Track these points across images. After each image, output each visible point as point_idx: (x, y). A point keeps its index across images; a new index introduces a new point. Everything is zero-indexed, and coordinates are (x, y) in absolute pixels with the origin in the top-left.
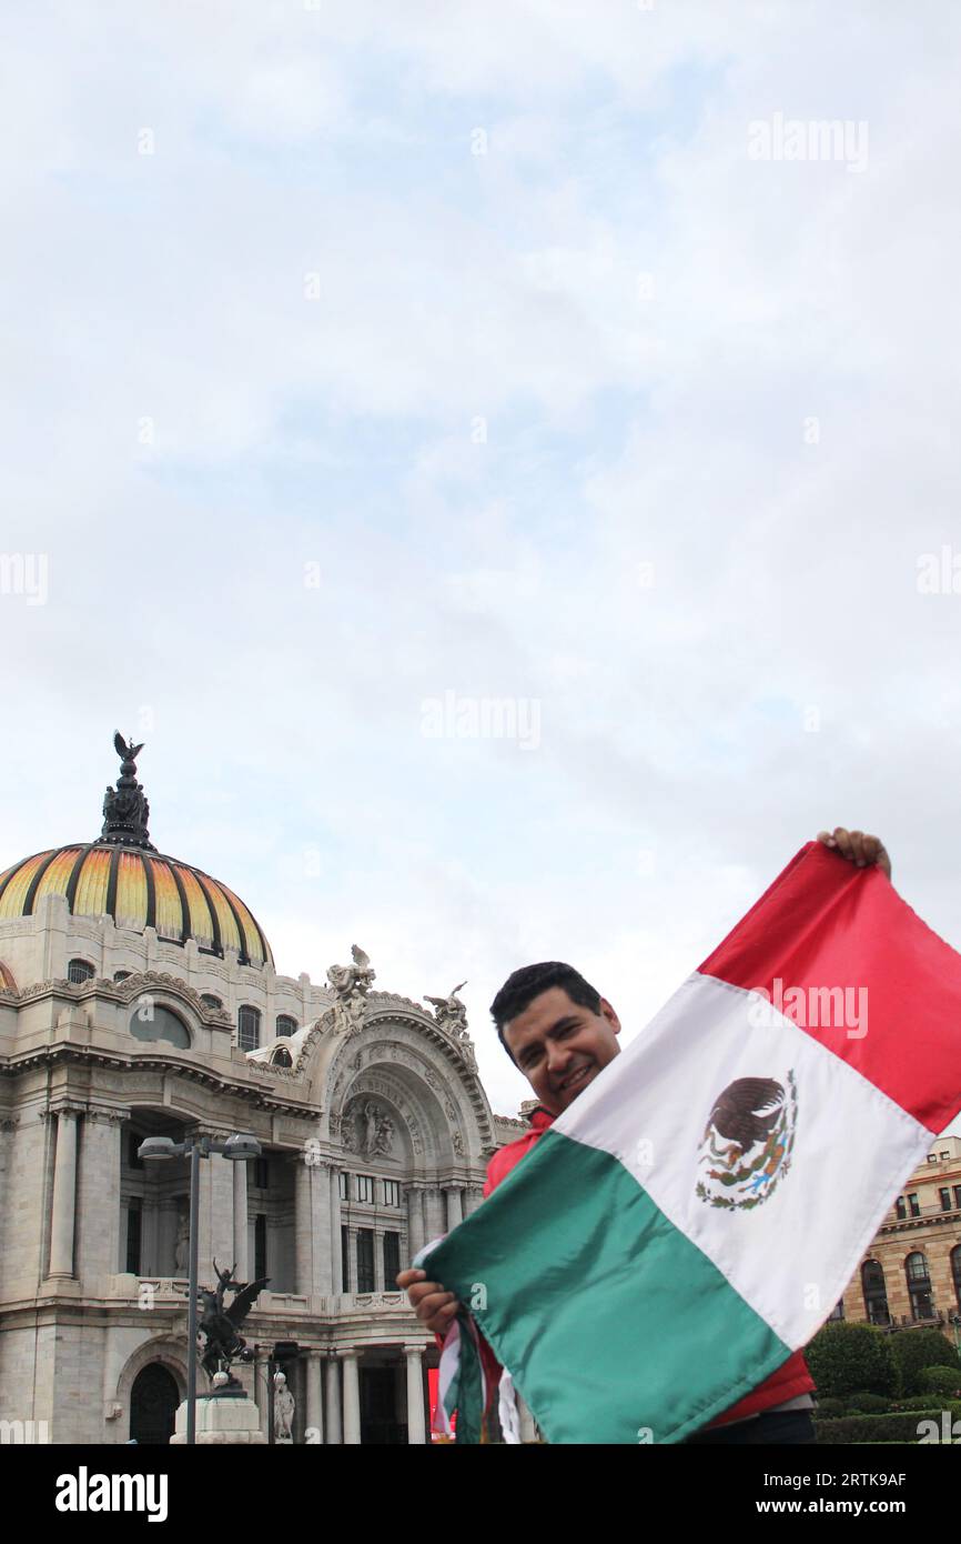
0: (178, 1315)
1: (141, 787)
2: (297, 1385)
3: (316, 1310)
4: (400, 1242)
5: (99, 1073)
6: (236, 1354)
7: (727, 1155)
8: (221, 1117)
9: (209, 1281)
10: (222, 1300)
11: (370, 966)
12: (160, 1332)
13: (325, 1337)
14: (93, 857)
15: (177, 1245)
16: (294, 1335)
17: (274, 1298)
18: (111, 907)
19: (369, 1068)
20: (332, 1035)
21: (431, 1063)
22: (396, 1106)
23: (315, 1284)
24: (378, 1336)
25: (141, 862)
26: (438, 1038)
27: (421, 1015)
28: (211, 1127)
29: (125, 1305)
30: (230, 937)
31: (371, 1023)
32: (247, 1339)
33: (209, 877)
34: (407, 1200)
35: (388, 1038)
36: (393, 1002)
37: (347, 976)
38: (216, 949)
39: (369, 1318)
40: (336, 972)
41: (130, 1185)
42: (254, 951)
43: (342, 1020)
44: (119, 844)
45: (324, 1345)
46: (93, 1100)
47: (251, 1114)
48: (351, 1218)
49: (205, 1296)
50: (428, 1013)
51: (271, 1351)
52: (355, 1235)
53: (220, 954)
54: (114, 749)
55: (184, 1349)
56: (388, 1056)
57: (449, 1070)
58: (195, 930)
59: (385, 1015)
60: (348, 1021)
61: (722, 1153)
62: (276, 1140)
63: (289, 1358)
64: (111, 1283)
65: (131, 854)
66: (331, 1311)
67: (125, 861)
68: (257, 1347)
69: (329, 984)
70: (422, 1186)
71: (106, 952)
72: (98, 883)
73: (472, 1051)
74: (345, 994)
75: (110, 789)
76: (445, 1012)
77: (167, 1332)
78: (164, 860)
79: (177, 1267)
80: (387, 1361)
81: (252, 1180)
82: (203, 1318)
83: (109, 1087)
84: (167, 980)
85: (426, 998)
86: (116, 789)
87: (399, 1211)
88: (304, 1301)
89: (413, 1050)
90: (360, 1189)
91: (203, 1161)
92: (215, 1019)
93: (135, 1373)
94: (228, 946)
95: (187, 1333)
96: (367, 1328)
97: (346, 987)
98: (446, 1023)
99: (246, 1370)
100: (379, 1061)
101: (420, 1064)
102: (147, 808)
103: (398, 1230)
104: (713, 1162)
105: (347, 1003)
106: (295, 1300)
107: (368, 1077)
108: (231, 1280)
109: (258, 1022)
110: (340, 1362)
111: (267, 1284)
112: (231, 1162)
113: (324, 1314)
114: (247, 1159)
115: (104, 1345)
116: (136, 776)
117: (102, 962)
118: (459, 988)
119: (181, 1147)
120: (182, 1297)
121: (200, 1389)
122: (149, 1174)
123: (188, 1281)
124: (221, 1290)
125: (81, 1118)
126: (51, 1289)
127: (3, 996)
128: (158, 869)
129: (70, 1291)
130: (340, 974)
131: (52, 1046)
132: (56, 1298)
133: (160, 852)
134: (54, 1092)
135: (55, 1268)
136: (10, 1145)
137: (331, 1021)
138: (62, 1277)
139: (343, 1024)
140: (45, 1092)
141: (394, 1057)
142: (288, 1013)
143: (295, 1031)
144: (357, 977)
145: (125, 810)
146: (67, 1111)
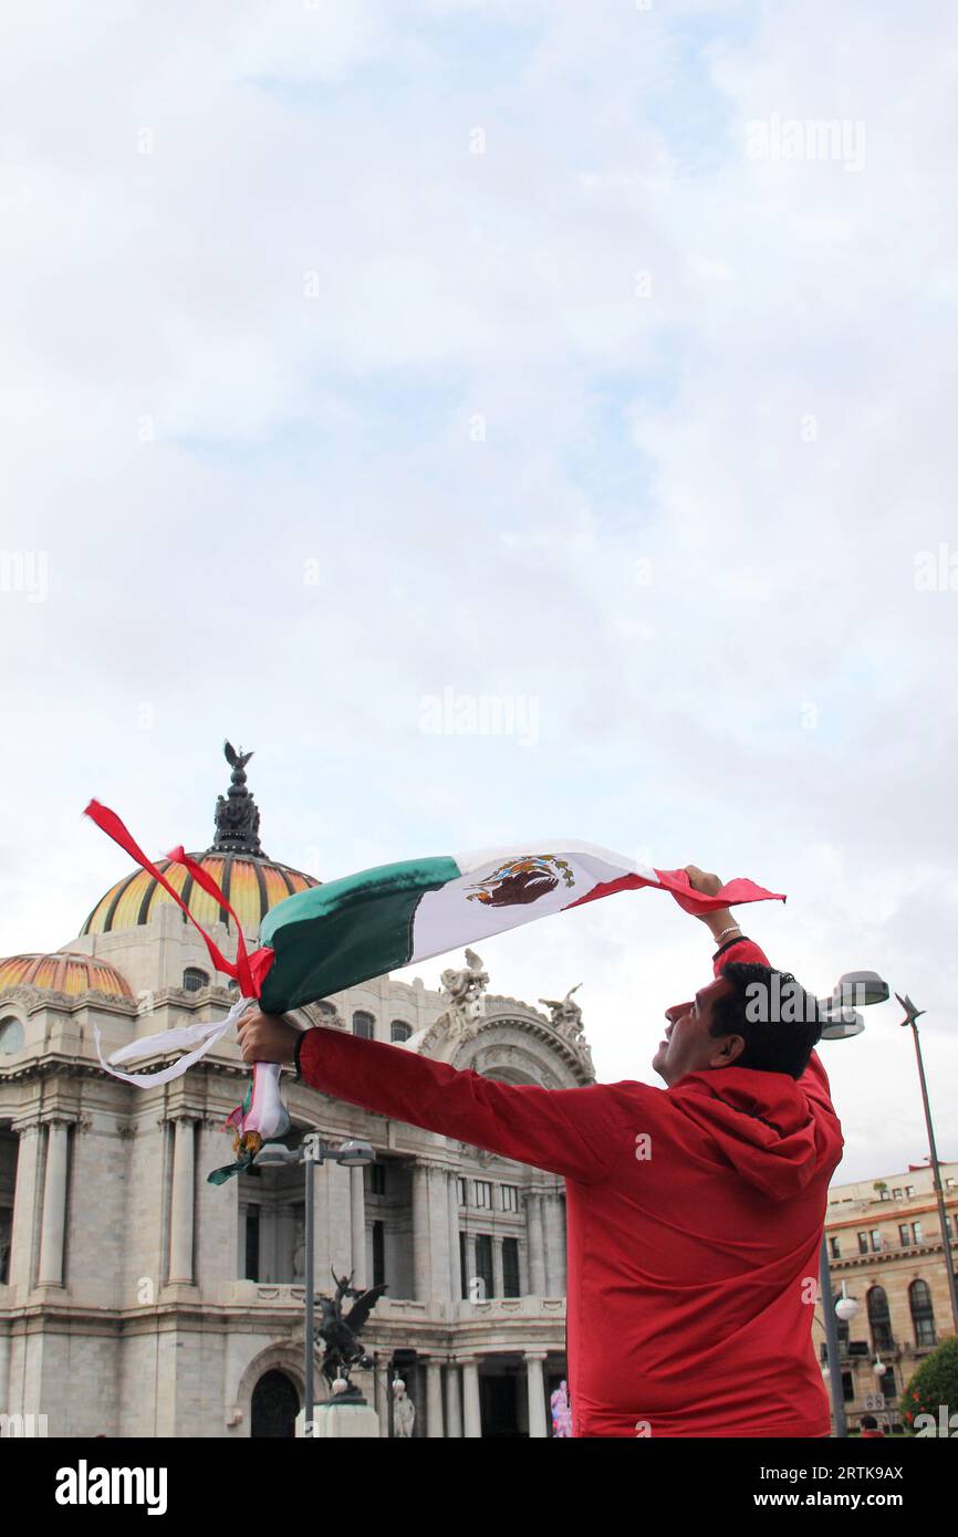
0: (297, 1322)
1: (252, 795)
2: (417, 1393)
3: (435, 1316)
4: (519, 1247)
5: (215, 1081)
6: (356, 1361)
8: (336, 1124)
9: (325, 1287)
10: (340, 1307)
11: (483, 970)
12: (279, 1339)
13: (444, 1344)
14: (206, 866)
15: (294, 1252)
16: (413, 1343)
17: (392, 1305)
18: (224, 916)
20: (447, 1039)
21: (547, 1067)
23: (434, 1290)
24: (498, 1344)
25: (253, 870)
26: (554, 1041)
27: (536, 1018)
28: (327, 1133)
29: (244, 1311)
31: (486, 1027)
32: (366, 1346)
34: (525, 1205)
35: (503, 1042)
36: (507, 1006)
37: (461, 980)
39: (488, 1325)
40: (449, 977)
41: (248, 1192)
43: (456, 1024)
44: (231, 853)
45: (444, 1352)
46: (209, 1107)
47: (367, 1120)
48: (470, 1223)
49: (324, 1303)
50: (543, 1017)
51: (389, 1359)
52: (474, 1241)
54: (225, 758)
55: (301, 1355)
56: (504, 1060)
57: (566, 1074)
59: (501, 1019)
60: (462, 1026)
62: (392, 1146)
63: (407, 1365)
64: (234, 1292)
65: (243, 862)
66: (450, 1318)
67: (237, 869)
68: (376, 1354)
69: (443, 989)
70: (540, 1191)
73: (588, 1054)
74: (460, 998)
75: (221, 798)
76: (561, 1015)
77: (287, 1338)
78: (276, 867)
79: (295, 1273)
80: (508, 1369)
81: (369, 1187)
82: (322, 1324)
83: (226, 1095)
85: (541, 1001)
86: (227, 798)
87: (517, 1216)
88: (423, 1308)
89: (526, 1052)
90: (477, 1194)
91: (316, 1167)
93: (255, 1379)
95: (305, 1339)
96: (487, 1336)
97: (461, 991)
98: (562, 1026)
99: (365, 1377)
100: (495, 1065)
101: (536, 1067)
102: (258, 815)
103: (516, 1236)
105: (462, 1007)
106: (414, 1307)
108: (350, 1286)
109: (372, 1029)
110: (460, 1369)
111: (387, 1291)
112: (348, 1169)
113: (444, 1321)
114: (365, 1167)
115: (224, 1352)
116: (246, 784)
118: (574, 990)
119: (295, 1153)
120: (301, 1304)
121: (320, 1394)
122: (267, 1181)
123: (304, 1287)
124: (340, 1296)
125: (198, 1126)
126: (171, 1295)
127: (119, 1006)
128: (270, 876)
129: (190, 1297)
130: (454, 978)
131: (169, 1055)
132: (176, 1304)
133: (272, 859)
134: (171, 1100)
135: (175, 1275)
136: (129, 1153)
137: (446, 1025)
138: (181, 1284)
139: (458, 1029)
140: (162, 1100)
141: (510, 1061)
142: (402, 1018)
143: (409, 1036)
144: (471, 981)
145: (237, 818)
146: (184, 1119)
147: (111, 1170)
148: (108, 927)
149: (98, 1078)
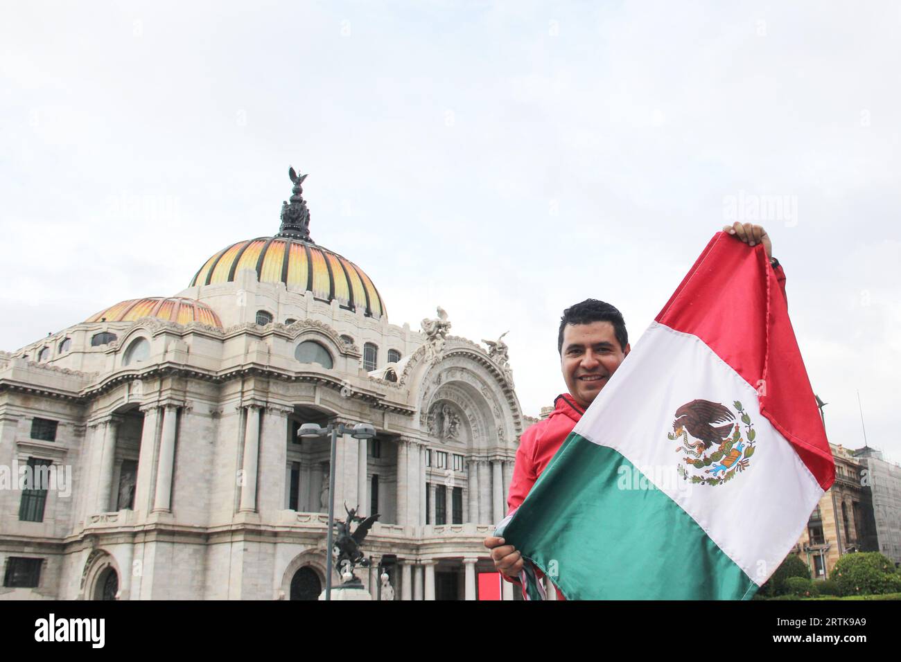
0: (322, 536)
1: (305, 202)
2: (396, 581)
3: (409, 535)
4: (463, 493)
5: (274, 383)
6: (358, 562)
7: (696, 448)
8: (351, 413)
9: (342, 516)
10: (350, 528)
11: (448, 320)
12: (310, 547)
13: (414, 552)
14: (273, 246)
15: (322, 492)
16: (394, 551)
17: (382, 527)
18: (284, 278)
19: (447, 383)
20: (423, 362)
21: (485, 382)
22: (462, 408)
23: (409, 519)
24: (448, 552)
25: (304, 250)
26: (490, 366)
27: (479, 351)
28: (345, 419)
29: (288, 529)
30: (360, 299)
31: (448, 356)
32: (365, 553)
33: (347, 261)
34: (468, 467)
35: (458, 365)
36: (462, 343)
37: (433, 326)
38: (351, 306)
39: (442, 541)
40: (427, 323)
41: (293, 454)
42: (375, 308)
43: (429, 353)
44: (290, 238)
45: (413, 557)
46: (270, 400)
47: (370, 411)
48: (433, 477)
49: (340, 525)
50: (484, 351)
51: (380, 560)
52: (434, 489)
53: (353, 310)
54: (289, 177)
55: (323, 557)
56: (458, 377)
57: (497, 386)
58: (337, 294)
59: (457, 351)
60: (433, 354)
61: (693, 447)
62: (386, 428)
63: (391, 565)
64: (279, 515)
65: (298, 245)
66: (418, 536)
67: (294, 249)
68: (371, 557)
69: (422, 331)
70: (477, 459)
71: (281, 307)
72: (276, 262)
73: (511, 375)
74: (432, 337)
75: (285, 203)
76: (495, 350)
77: (315, 547)
78: (318, 249)
79: (321, 506)
80: (453, 568)
81: (370, 453)
82: (337, 538)
83: (281, 392)
84: (319, 325)
85: (482, 341)
86: (289, 203)
87: (462, 474)
88: (401, 529)
89: (474, 373)
90: (438, 460)
91: (338, 438)
92: (349, 350)
93: (293, 572)
94: (358, 304)
95: (327, 548)
96: (441, 547)
97: (432, 332)
98: (495, 357)
99: (364, 572)
100: (453, 379)
101: (478, 382)
102: (308, 216)
103: (462, 486)
104: (687, 452)
105: (433, 342)
106: (396, 529)
107: (445, 389)
108: (356, 515)
109: (376, 354)
110: (423, 568)
111: (379, 518)
112: (358, 440)
113: (414, 538)
114: (368, 439)
115: (274, 555)
116: (302, 195)
117: (278, 313)
118: (504, 335)
119: (325, 430)
120: (324, 525)
121: (334, 582)
122: (305, 447)
123: (328, 515)
124: (349, 521)
125: (262, 411)
126: (241, 519)
127: (214, 333)
128: (315, 255)
129: (253, 520)
130: (429, 324)
131: (245, 365)
132: (244, 524)
133: (316, 244)
134: (246, 394)
135: (243, 506)
136: (216, 427)
137: (422, 353)
138: (248, 511)
139: (430, 355)
140: (240, 394)
141: (461, 377)
142: (396, 348)
143: (399, 360)
144: (440, 327)
145: (295, 216)
146: (253, 406)
147: (204, 438)
148: (208, 282)
149: (198, 379)
